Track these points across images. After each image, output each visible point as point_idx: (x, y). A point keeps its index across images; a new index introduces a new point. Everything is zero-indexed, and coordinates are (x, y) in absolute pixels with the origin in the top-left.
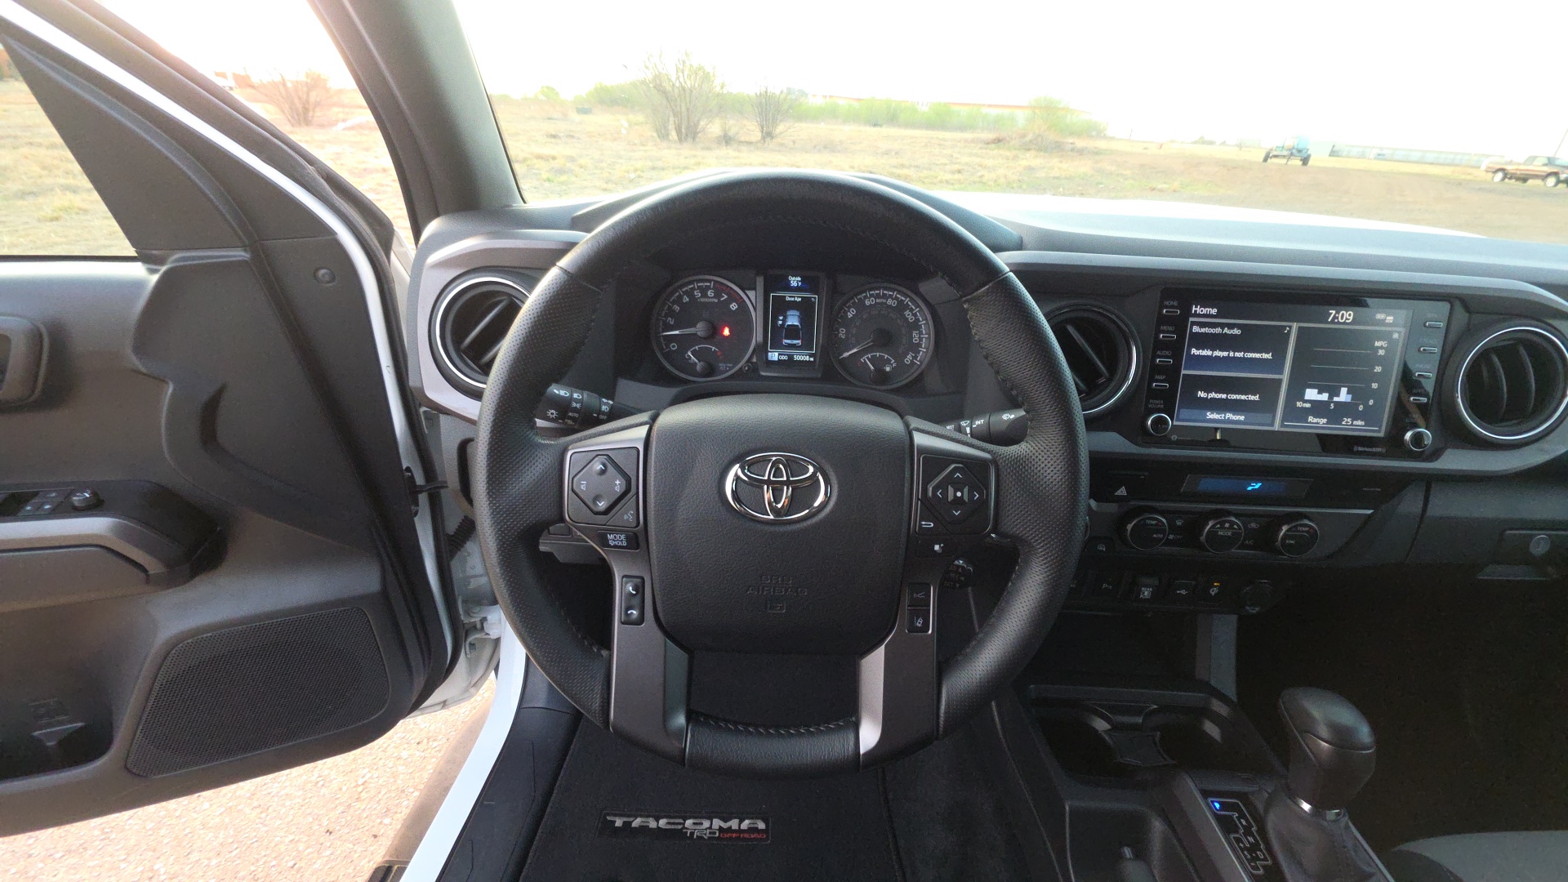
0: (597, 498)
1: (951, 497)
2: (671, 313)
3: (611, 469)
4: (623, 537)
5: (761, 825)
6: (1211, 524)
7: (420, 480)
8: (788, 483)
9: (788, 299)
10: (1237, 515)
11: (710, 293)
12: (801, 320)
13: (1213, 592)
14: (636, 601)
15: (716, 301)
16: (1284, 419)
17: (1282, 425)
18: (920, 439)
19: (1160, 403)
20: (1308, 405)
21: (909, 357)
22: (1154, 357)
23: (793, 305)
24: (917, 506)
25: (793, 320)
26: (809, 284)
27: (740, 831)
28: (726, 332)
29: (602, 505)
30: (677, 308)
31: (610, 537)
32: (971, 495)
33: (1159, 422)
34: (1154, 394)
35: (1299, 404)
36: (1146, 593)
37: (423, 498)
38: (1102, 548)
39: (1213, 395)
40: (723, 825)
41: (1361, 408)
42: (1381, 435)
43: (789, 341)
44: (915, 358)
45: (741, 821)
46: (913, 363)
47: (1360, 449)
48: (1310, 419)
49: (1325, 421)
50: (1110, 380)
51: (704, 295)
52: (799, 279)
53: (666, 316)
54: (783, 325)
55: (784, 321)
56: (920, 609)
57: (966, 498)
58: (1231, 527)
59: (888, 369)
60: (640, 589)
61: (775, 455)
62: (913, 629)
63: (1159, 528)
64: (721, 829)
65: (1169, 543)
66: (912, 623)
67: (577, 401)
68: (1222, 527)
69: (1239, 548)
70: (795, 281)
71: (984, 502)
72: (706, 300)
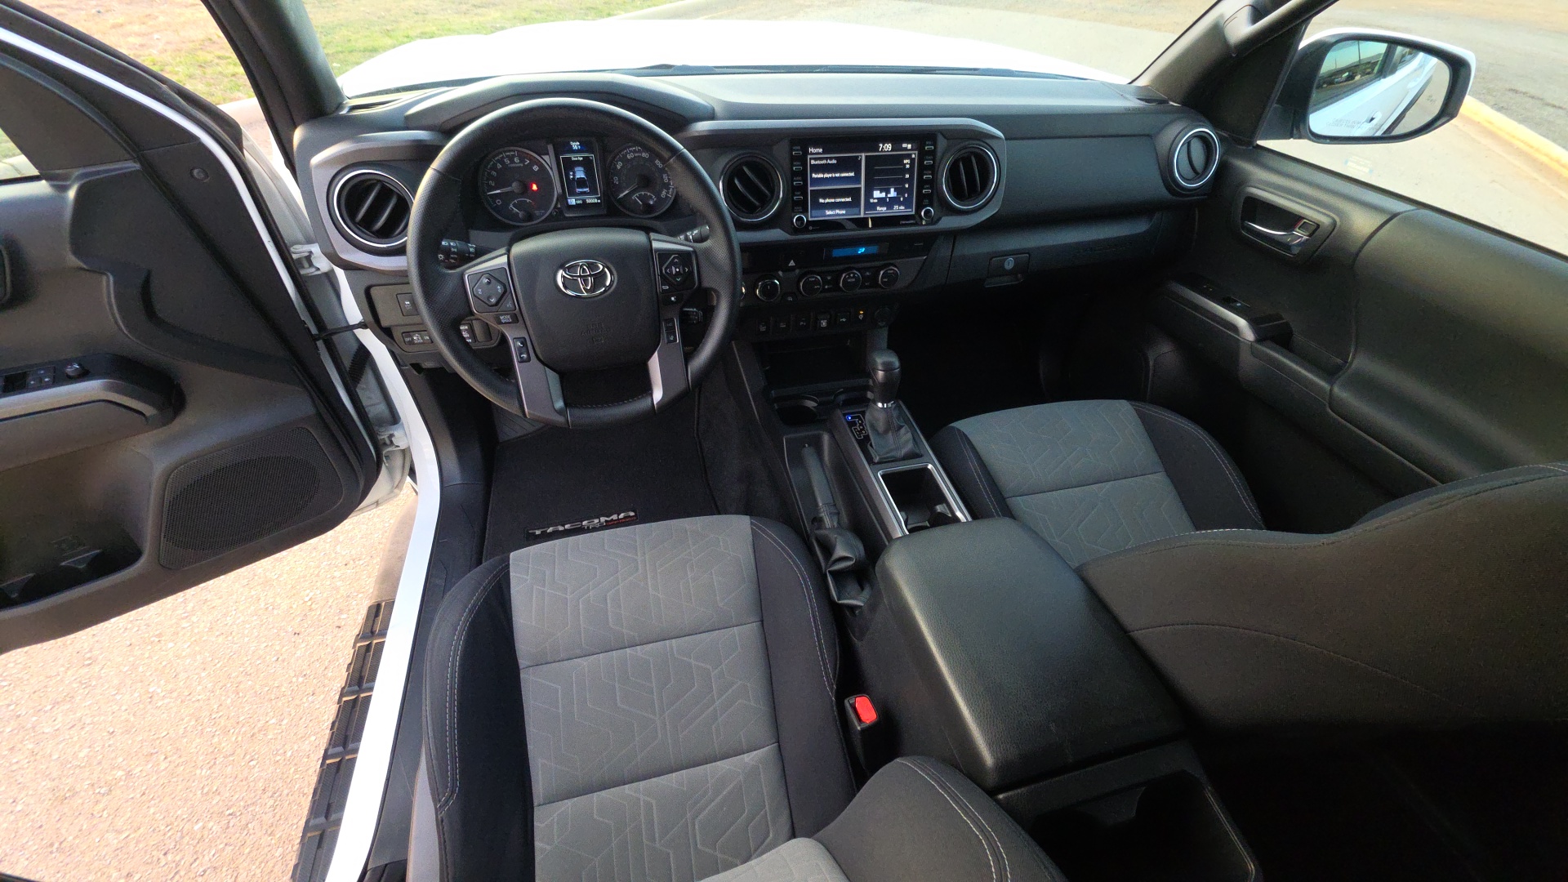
0: (489, 298)
1: (674, 272)
2: (490, 177)
3: (493, 281)
4: (509, 317)
5: (632, 514)
6: (844, 275)
7: (314, 331)
8: (590, 275)
9: (573, 159)
10: (857, 270)
11: (516, 160)
12: (586, 173)
13: (861, 317)
14: (524, 350)
15: (522, 165)
16: (865, 209)
17: (865, 214)
18: (656, 245)
19: (800, 209)
20: (876, 201)
21: (664, 193)
22: (793, 181)
23: (578, 163)
24: (658, 279)
25: (580, 174)
26: (586, 147)
27: (618, 519)
28: (535, 187)
29: (493, 300)
30: (494, 173)
31: (501, 318)
32: (684, 270)
33: (800, 219)
34: (796, 203)
35: (872, 201)
36: (824, 323)
37: (320, 344)
38: (790, 299)
39: (827, 200)
40: (607, 519)
41: (902, 199)
42: (913, 213)
43: (581, 190)
44: (668, 193)
45: (618, 515)
46: (667, 197)
47: (904, 222)
48: (878, 208)
49: (885, 208)
50: (772, 196)
51: (512, 161)
52: (578, 143)
53: (488, 180)
54: (574, 179)
55: (574, 175)
56: (671, 331)
57: (682, 272)
58: (854, 277)
59: (651, 203)
60: (524, 342)
61: (580, 262)
62: (669, 342)
63: (816, 282)
64: (606, 521)
65: (824, 291)
66: (668, 338)
67: (453, 247)
68: (850, 277)
69: (861, 288)
70: (575, 145)
71: (691, 273)
72: (514, 165)
